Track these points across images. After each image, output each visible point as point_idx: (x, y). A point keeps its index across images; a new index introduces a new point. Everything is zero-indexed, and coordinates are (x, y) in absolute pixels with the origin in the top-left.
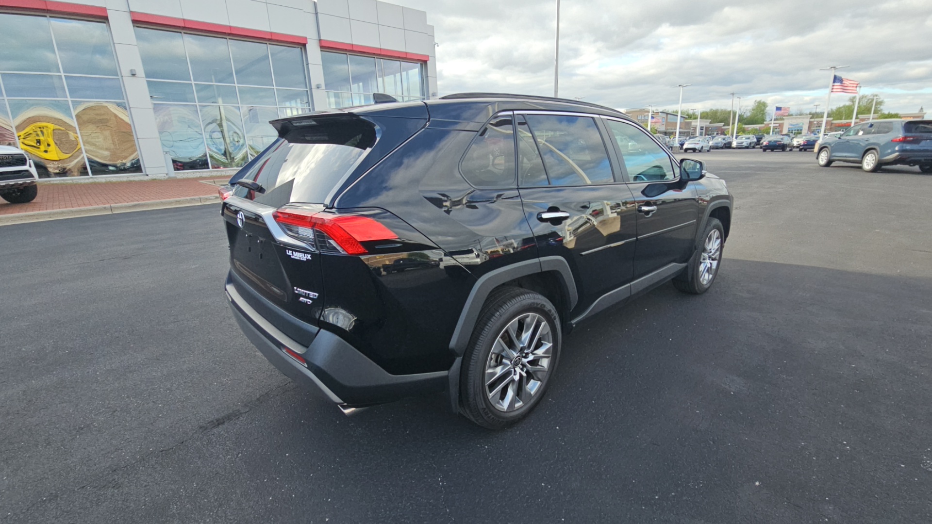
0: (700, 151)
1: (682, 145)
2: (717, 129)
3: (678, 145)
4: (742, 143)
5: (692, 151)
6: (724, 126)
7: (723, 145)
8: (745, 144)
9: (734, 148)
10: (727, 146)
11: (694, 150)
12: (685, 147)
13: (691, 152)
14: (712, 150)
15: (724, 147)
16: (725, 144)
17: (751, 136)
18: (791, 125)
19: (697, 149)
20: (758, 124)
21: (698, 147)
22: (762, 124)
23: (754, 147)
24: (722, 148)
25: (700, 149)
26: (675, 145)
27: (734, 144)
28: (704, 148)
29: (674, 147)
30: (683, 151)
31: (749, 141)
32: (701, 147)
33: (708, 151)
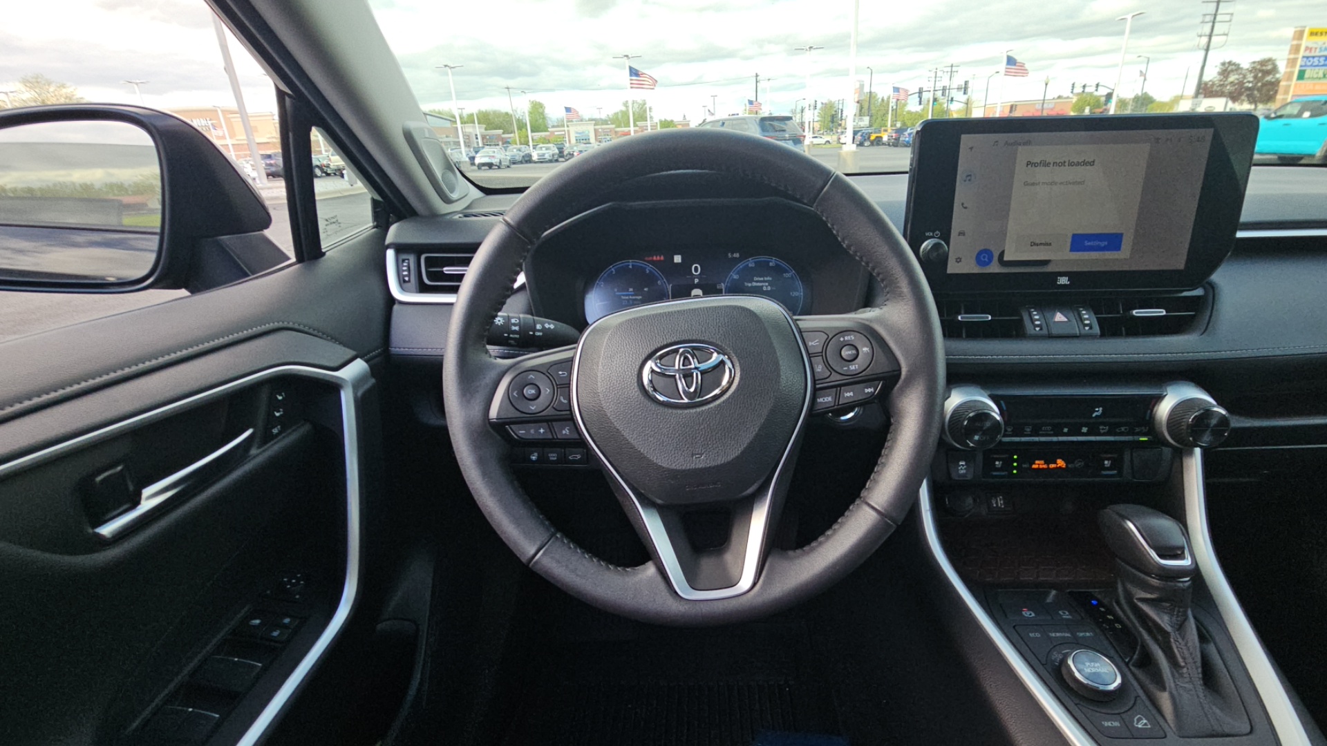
0: (499, 168)
1: (472, 159)
2: (499, 137)
3: (467, 159)
4: (544, 155)
5: (487, 168)
6: (503, 133)
7: (521, 158)
8: (547, 157)
9: (535, 162)
10: (527, 159)
11: (490, 166)
12: (477, 161)
13: (485, 170)
14: (513, 166)
15: (523, 161)
16: (523, 157)
17: (551, 145)
18: (577, 133)
19: (495, 164)
20: (542, 131)
21: (495, 161)
22: (545, 131)
23: (557, 161)
24: (521, 162)
25: (498, 164)
26: (463, 160)
27: (535, 158)
28: (503, 163)
29: (463, 162)
30: (476, 168)
31: (551, 152)
32: (498, 161)
33: (508, 167)
